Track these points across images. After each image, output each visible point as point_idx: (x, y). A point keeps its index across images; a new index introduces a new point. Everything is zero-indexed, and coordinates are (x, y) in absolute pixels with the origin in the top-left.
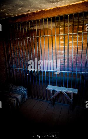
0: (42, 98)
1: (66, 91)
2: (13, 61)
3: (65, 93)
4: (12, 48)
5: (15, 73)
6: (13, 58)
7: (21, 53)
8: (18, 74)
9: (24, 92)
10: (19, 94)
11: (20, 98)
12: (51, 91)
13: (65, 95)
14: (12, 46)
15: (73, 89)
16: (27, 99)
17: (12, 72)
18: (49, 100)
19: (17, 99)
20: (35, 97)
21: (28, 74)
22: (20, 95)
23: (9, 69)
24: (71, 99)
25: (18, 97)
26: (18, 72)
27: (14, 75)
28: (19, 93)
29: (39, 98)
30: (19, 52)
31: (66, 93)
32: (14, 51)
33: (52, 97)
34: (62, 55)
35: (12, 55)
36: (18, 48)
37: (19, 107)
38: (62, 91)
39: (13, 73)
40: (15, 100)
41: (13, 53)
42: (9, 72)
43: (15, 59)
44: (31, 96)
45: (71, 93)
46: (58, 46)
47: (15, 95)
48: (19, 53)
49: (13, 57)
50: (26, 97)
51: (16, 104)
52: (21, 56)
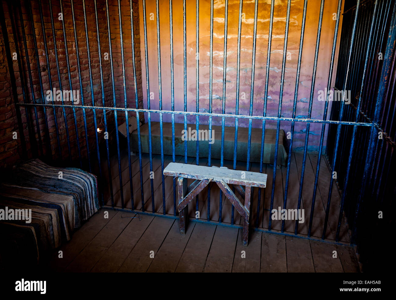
0: (150, 208)
1: (227, 180)
2: (44, 78)
3: (227, 187)
4: (37, 32)
5: (50, 124)
6: (44, 70)
7: (72, 52)
8: (62, 126)
9: (84, 186)
10: (67, 194)
11: (70, 208)
12: (180, 181)
13: (224, 192)
14: (36, 25)
15: (251, 173)
16: (96, 210)
17: (40, 121)
18: (171, 211)
19: (60, 210)
20: (124, 206)
21: (98, 130)
22: (71, 198)
23: (29, 109)
24: (244, 205)
25: (65, 203)
26: (61, 120)
27: (46, 129)
28: (66, 191)
29: (140, 206)
30: (63, 47)
31: (229, 185)
32: (46, 42)
33: (181, 199)
34: (217, 65)
35: (36, 54)
36: (59, 33)
37: (68, 238)
38: (217, 179)
39: (45, 122)
40: (53, 213)
41: (40, 51)
42: (30, 119)
43: (50, 74)
44: (109, 203)
45: (244, 187)
46: (204, 35)
47: (53, 198)
48: (64, 53)
49: (42, 63)
50: (92, 204)
51: (55, 228)
52: (74, 64)
